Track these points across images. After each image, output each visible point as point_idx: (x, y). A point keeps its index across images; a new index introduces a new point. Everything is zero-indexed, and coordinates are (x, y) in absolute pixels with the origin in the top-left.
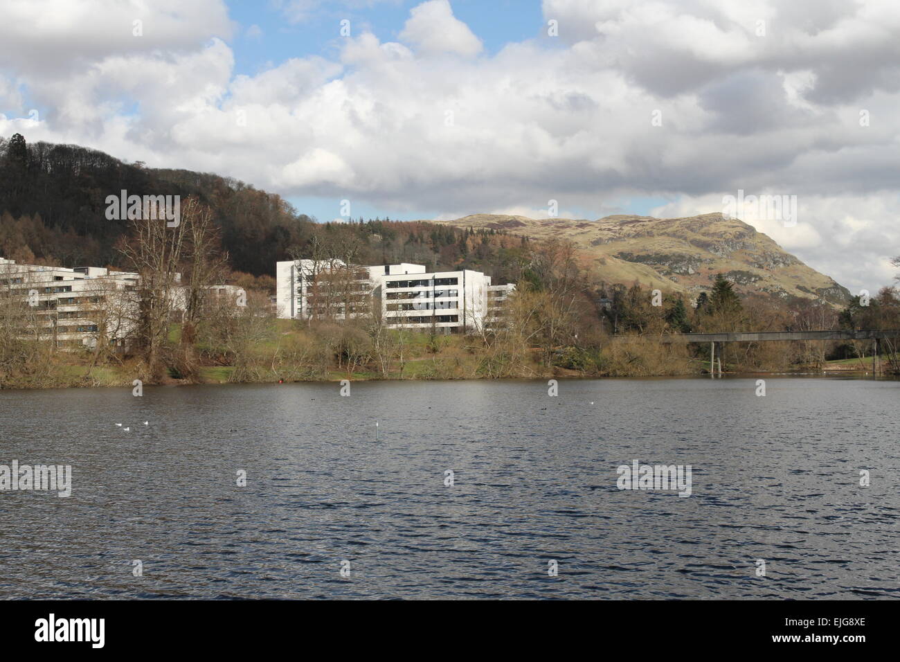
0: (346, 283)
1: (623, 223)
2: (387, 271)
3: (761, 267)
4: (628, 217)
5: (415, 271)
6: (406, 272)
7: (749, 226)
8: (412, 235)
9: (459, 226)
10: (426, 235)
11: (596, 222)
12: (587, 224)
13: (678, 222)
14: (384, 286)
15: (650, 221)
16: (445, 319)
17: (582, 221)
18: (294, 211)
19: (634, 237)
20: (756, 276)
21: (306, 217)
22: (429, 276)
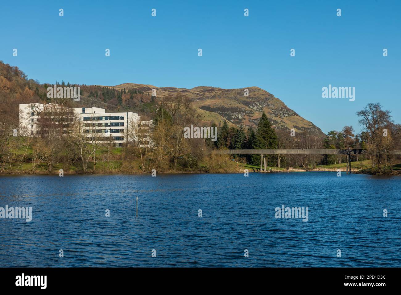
0: (61, 117)
1: (205, 91)
2: (84, 111)
3: (276, 116)
4: (207, 88)
5: (100, 112)
6: (95, 112)
7: (271, 94)
8: (91, 93)
9: (117, 89)
10: (99, 93)
11: (191, 90)
12: (185, 90)
13: (234, 91)
14: (82, 120)
15: (219, 90)
16: (117, 138)
17: (183, 89)
18: (26, 77)
19: (211, 98)
20: (274, 121)
21: (33, 80)
22: (108, 115)
